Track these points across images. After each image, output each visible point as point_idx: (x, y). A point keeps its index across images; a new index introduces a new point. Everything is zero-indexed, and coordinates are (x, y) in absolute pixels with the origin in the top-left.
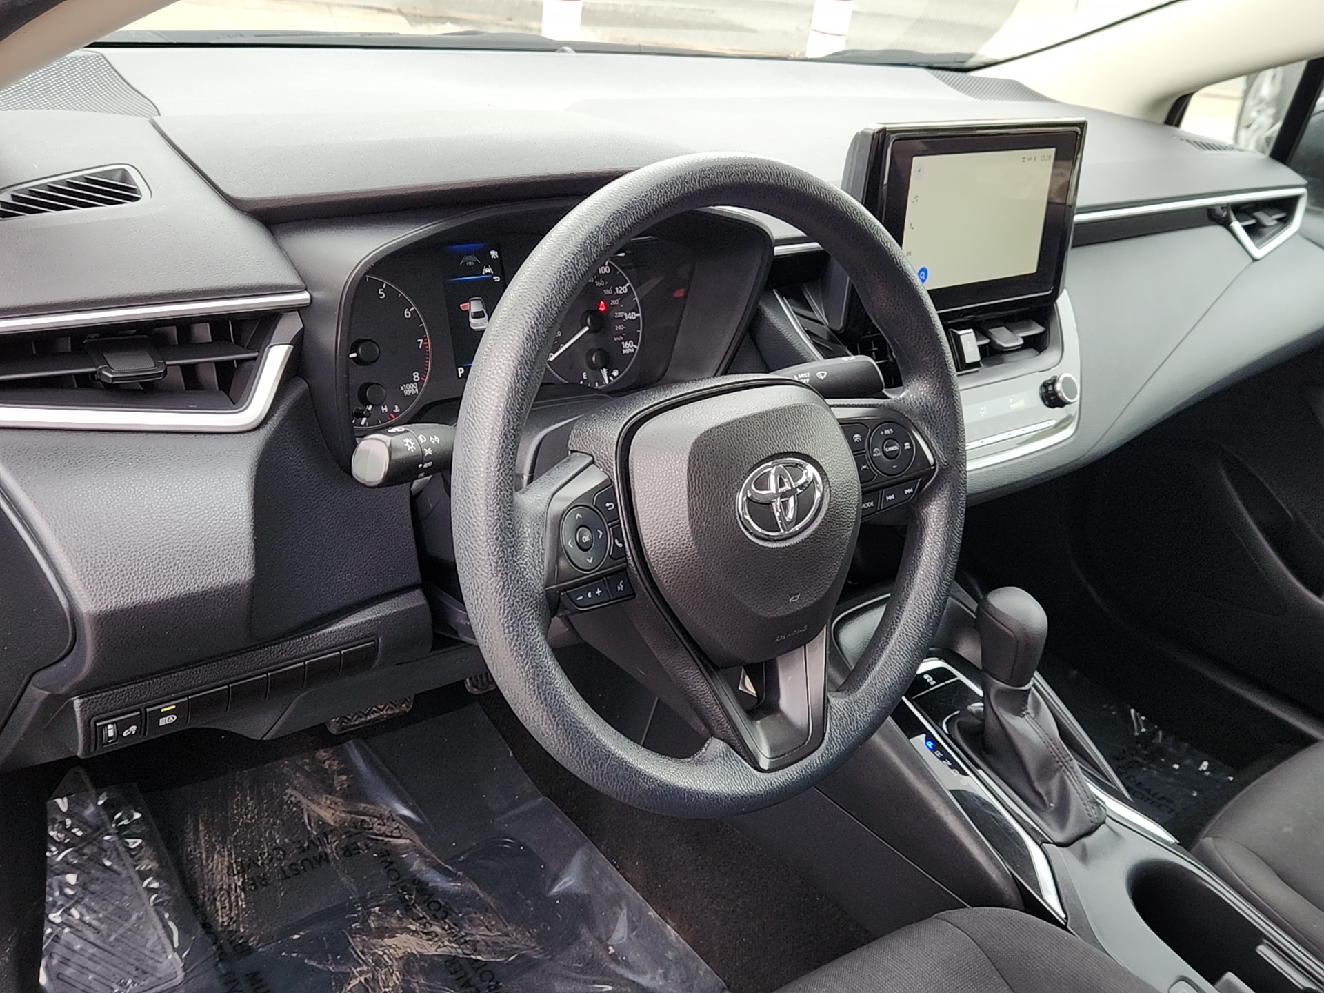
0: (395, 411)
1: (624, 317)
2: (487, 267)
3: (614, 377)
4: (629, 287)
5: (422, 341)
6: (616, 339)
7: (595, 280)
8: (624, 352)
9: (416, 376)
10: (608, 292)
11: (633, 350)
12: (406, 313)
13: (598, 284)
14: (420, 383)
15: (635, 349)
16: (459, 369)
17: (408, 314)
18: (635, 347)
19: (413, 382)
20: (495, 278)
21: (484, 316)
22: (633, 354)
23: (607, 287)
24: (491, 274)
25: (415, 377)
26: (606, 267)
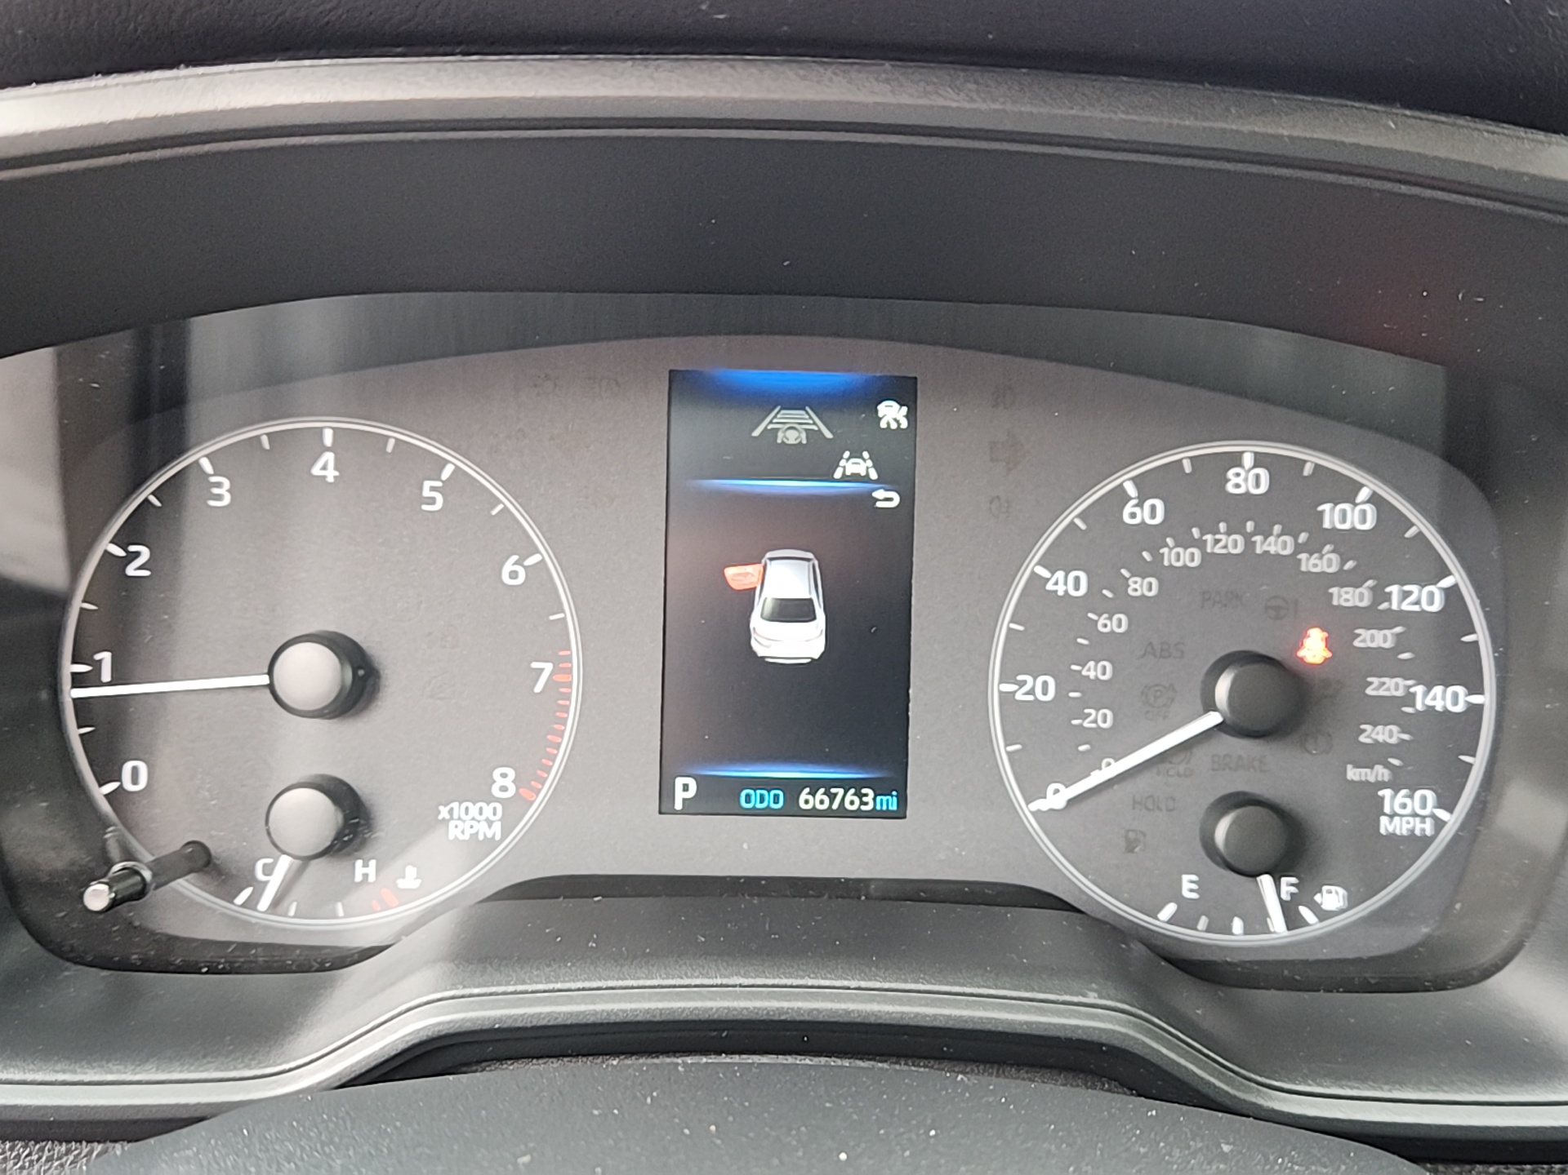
0: (402, 884)
1: (1410, 699)
2: (856, 454)
3: (1323, 915)
4: (1452, 593)
5: (548, 667)
6: (1353, 774)
7: (1299, 548)
8: (1385, 825)
9: (504, 781)
10: (1347, 597)
11: (1428, 828)
12: (508, 567)
13: (1311, 564)
14: (513, 810)
15: (1439, 824)
16: (680, 782)
17: (514, 575)
18: (1442, 814)
19: (490, 799)
20: (879, 494)
21: (812, 617)
22: (1425, 841)
23: (1342, 579)
24: (866, 479)
25: (500, 782)
26: (1359, 508)
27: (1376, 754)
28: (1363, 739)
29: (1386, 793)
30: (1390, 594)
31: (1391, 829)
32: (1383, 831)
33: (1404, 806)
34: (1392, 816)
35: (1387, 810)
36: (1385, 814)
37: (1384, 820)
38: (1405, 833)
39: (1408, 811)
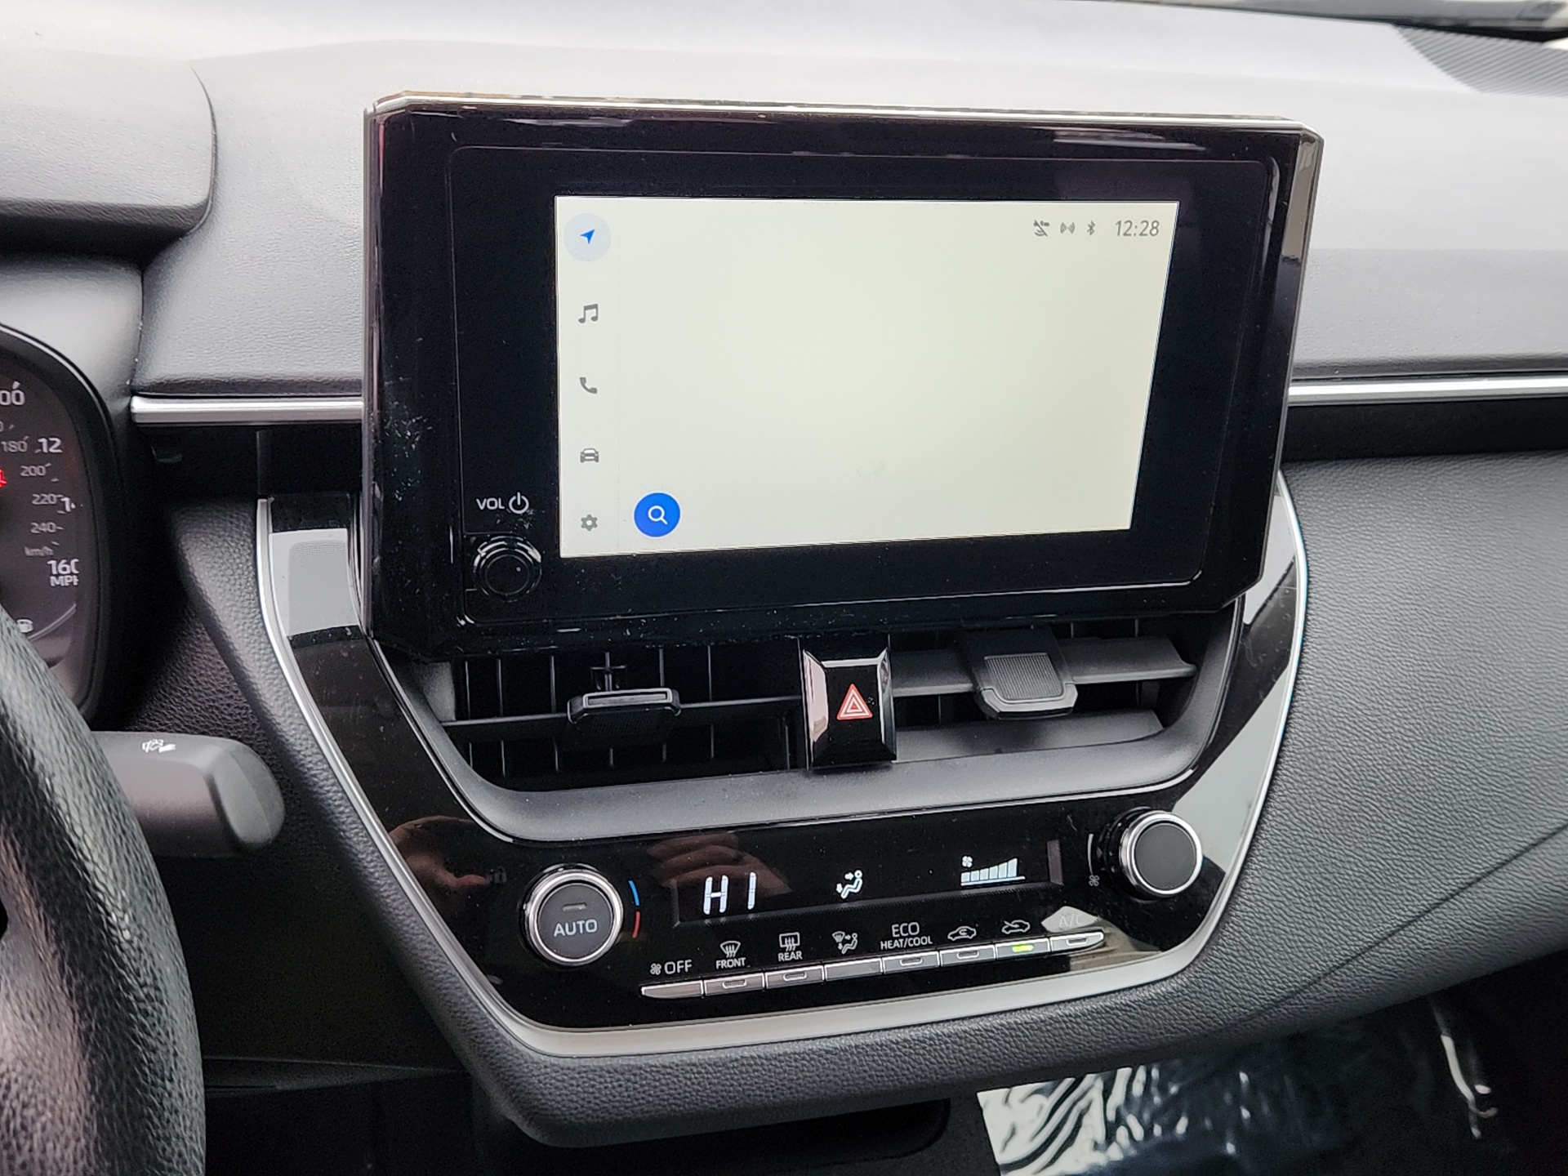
1: (60, 505)
6: (29, 552)
8: (54, 581)
26: (14, 393)
27: (43, 539)
28: (33, 531)
29: (53, 562)
30: (41, 443)
31: (58, 583)
32: (53, 585)
33: (64, 569)
34: (57, 576)
35: (54, 572)
36: (52, 575)
37: (53, 578)
38: (67, 584)
39: (68, 572)
